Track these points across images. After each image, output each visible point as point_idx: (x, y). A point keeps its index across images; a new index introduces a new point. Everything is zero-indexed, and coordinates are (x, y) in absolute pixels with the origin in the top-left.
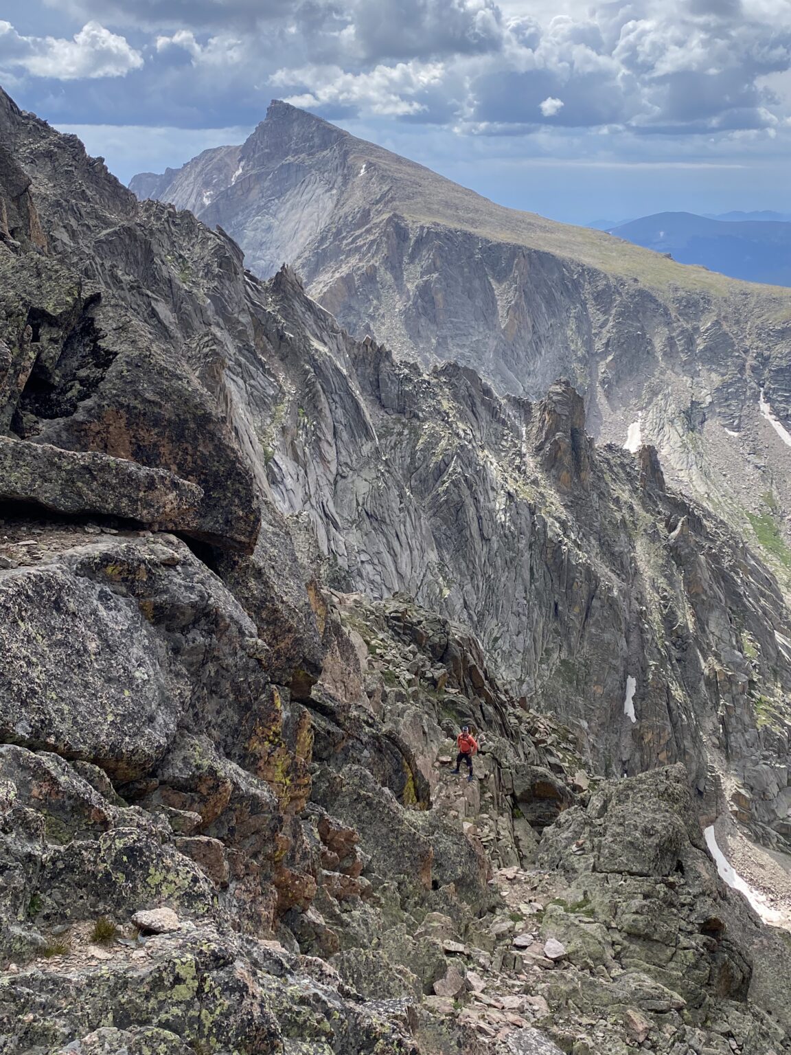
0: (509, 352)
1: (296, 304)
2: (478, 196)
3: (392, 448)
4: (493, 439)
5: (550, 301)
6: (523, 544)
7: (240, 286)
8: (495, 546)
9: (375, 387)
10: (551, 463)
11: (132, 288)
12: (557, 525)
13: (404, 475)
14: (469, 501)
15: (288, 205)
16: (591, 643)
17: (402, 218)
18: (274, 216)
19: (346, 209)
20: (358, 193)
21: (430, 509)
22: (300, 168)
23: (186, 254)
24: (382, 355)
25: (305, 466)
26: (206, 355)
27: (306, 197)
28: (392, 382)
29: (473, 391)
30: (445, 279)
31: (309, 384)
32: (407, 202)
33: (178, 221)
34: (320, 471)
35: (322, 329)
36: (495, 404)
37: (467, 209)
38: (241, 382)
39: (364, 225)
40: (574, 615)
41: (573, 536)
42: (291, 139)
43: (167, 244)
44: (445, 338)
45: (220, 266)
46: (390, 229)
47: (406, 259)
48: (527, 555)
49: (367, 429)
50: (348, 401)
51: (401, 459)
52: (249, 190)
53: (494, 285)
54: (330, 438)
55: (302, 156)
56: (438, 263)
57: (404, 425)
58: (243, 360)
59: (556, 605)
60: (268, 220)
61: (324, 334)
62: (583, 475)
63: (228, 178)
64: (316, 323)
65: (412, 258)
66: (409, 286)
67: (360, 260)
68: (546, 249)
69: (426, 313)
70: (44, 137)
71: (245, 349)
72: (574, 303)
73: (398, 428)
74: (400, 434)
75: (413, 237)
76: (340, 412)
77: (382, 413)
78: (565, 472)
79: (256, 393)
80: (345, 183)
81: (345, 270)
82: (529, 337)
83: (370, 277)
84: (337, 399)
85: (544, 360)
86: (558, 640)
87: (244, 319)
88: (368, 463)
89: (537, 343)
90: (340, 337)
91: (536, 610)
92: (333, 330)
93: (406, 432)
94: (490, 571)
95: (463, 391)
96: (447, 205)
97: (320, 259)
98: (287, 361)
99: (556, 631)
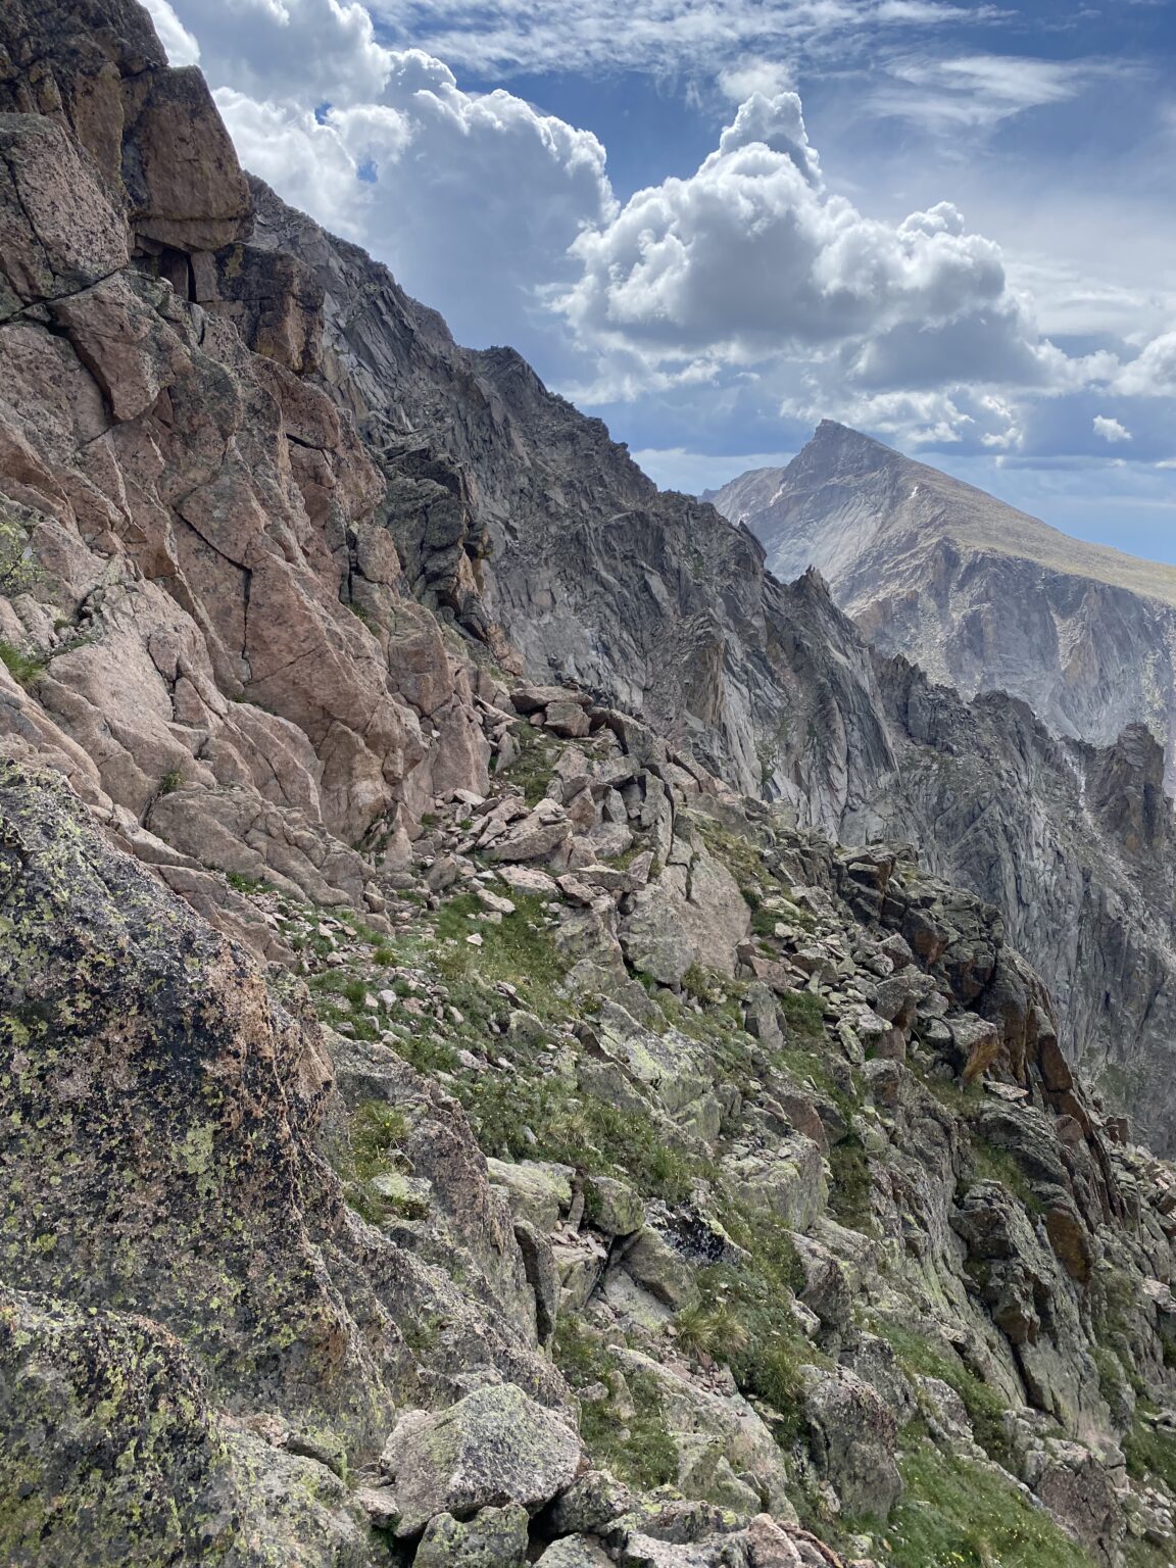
0: (1069, 698)
1: (820, 612)
2: (1045, 526)
3: (916, 784)
4: (1044, 786)
5: (1124, 644)
6: (1071, 915)
7: (758, 587)
8: (1035, 914)
9: (903, 713)
10: (1116, 821)
11: (626, 557)
12: (1118, 898)
13: (928, 817)
14: (1006, 855)
15: (827, 528)
16: (1149, 1049)
17: (955, 543)
18: (811, 539)
19: (891, 532)
20: (906, 516)
21: (956, 859)
22: (846, 491)
23: (702, 550)
24: (915, 675)
25: (808, 792)
26: (699, 638)
27: (848, 520)
28: (924, 708)
29: (1024, 728)
30: (999, 610)
31: (823, 700)
32: (962, 527)
33: (698, 514)
34: (826, 798)
35: (846, 641)
36: (1049, 746)
37: (1031, 538)
38: (745, 690)
39: (909, 549)
40: (1130, 1015)
41: (1135, 913)
42: (838, 460)
43: (682, 536)
44: (991, 675)
45: (738, 564)
46: (939, 553)
47: (953, 586)
48: (1075, 930)
49: (887, 758)
50: (868, 725)
51: (926, 796)
52: (786, 513)
53: (1057, 620)
54: (841, 763)
55: (849, 477)
56: (992, 593)
57: (934, 759)
58: (750, 666)
59: (1108, 995)
60: (803, 543)
61: (848, 646)
62: (1155, 842)
63: (766, 499)
64: (840, 634)
65: (961, 586)
66: (954, 615)
67: (901, 586)
68: (1123, 586)
69: (971, 646)
70: (567, 420)
71: (755, 654)
72: (1153, 648)
73: (926, 761)
74: (928, 768)
75: (964, 563)
76: (856, 735)
77: (908, 742)
78: (1132, 836)
79: (760, 704)
80: (892, 506)
81: (881, 596)
82: (1094, 682)
83: (910, 604)
84: (855, 720)
85: (1112, 709)
86: (1106, 1039)
87: (758, 622)
88: (883, 797)
89: (1105, 689)
90: (866, 651)
91: (1081, 998)
92: (859, 643)
93: (935, 766)
94: (1026, 943)
95: (1010, 726)
96: (1008, 531)
97: (856, 584)
98: (801, 673)
99: (1104, 1028)
